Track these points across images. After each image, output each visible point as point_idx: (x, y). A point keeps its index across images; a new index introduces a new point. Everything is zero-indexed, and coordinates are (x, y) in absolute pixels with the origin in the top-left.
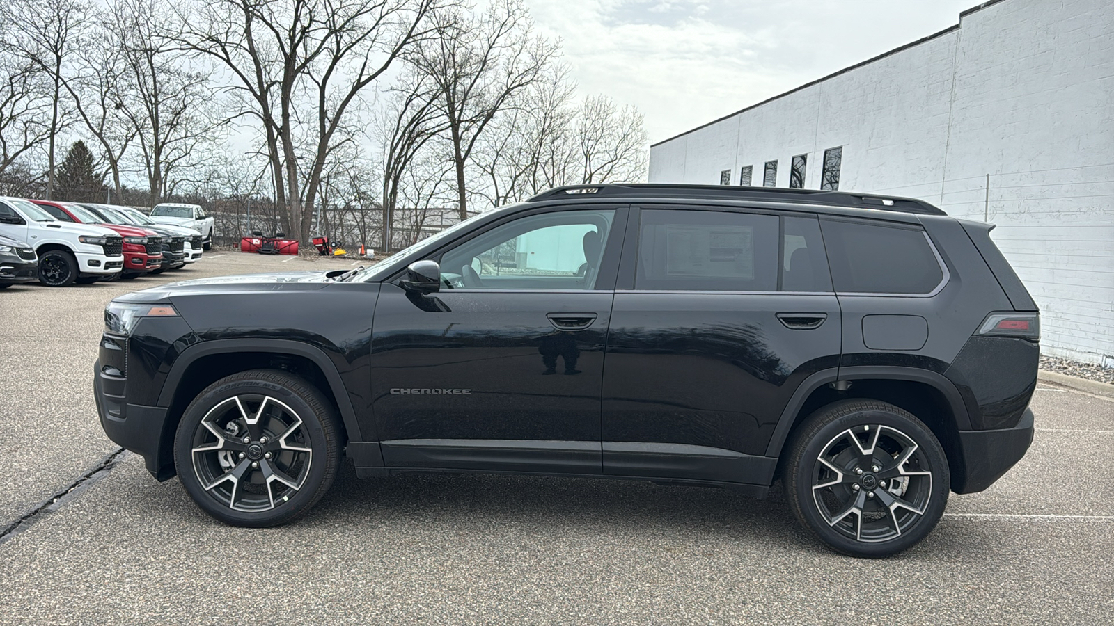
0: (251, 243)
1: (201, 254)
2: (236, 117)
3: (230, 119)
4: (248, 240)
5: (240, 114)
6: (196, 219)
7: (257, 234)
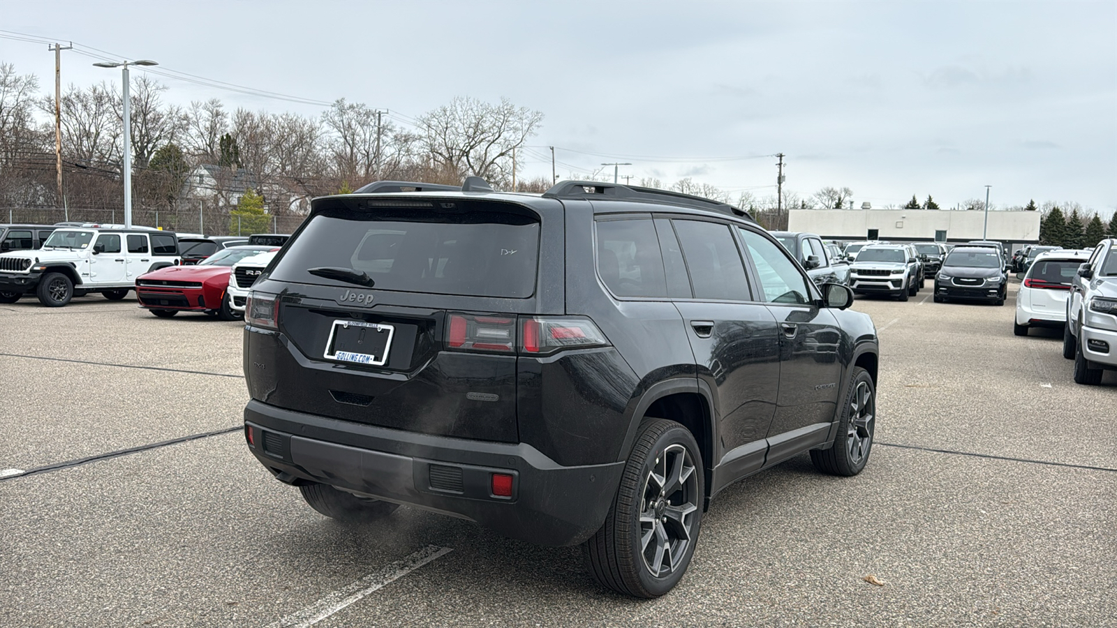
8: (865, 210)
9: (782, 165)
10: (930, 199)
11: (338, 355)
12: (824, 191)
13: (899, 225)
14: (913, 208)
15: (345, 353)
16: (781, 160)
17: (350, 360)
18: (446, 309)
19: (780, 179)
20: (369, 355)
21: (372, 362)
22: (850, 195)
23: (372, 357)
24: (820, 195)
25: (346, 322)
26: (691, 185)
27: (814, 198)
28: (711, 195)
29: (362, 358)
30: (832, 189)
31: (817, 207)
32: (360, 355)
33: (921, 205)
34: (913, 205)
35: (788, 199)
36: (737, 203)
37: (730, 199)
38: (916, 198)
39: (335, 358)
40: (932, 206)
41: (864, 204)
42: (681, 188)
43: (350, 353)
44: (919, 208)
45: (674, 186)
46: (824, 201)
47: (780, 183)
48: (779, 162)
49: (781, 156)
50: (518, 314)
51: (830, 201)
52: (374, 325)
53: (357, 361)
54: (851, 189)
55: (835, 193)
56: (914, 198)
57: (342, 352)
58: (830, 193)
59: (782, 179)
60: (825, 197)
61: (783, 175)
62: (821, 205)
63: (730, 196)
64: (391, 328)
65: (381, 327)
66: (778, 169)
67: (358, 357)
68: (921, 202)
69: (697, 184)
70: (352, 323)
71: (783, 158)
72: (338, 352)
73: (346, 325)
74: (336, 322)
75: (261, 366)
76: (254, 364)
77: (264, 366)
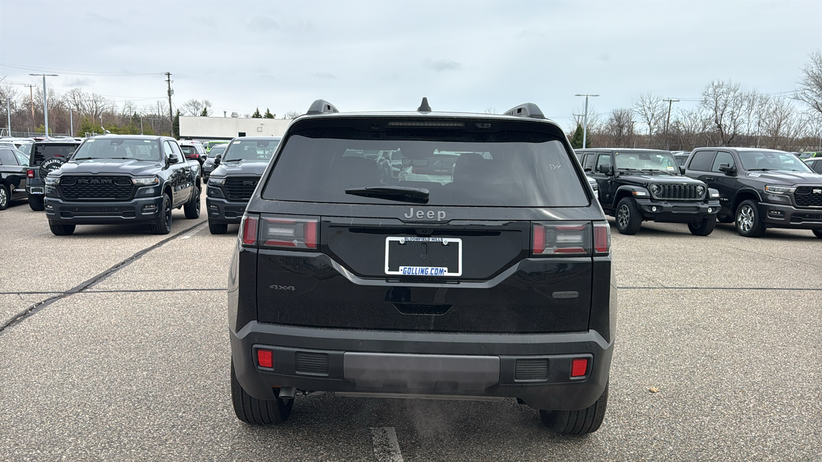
8: (235, 119)
9: (170, 82)
10: (268, 111)
11: (403, 271)
12: (190, 102)
13: (259, 130)
14: (257, 117)
15: (412, 267)
16: (169, 77)
17: (420, 274)
18: (530, 221)
19: (170, 93)
20: (442, 268)
21: (446, 274)
22: (210, 106)
23: (446, 269)
24: (188, 105)
25: (403, 238)
26: (81, 94)
27: (184, 108)
28: (99, 102)
29: (433, 271)
30: (196, 101)
31: (186, 114)
32: (430, 268)
33: (263, 115)
34: (257, 115)
35: (164, 107)
36: (121, 110)
37: (116, 106)
38: (259, 110)
39: (400, 273)
40: (269, 116)
41: (233, 114)
42: (72, 96)
43: (418, 268)
44: (261, 117)
45: (66, 95)
46: (191, 110)
47: (170, 96)
48: (168, 79)
49: (169, 74)
50: (592, 221)
51: (196, 110)
52: (438, 239)
53: (428, 274)
54: (210, 102)
55: (199, 104)
56: (257, 110)
57: (408, 267)
58: (195, 104)
59: (171, 92)
60: (192, 107)
61: (171, 89)
62: (189, 113)
63: (116, 104)
64: (459, 241)
65: (446, 240)
66: (168, 85)
68: (263, 113)
69: (87, 93)
70: (409, 239)
71: (170, 76)
72: (401, 268)
73: (399, 241)
74: (388, 239)
75: (288, 288)
76: (272, 287)
77: (293, 288)
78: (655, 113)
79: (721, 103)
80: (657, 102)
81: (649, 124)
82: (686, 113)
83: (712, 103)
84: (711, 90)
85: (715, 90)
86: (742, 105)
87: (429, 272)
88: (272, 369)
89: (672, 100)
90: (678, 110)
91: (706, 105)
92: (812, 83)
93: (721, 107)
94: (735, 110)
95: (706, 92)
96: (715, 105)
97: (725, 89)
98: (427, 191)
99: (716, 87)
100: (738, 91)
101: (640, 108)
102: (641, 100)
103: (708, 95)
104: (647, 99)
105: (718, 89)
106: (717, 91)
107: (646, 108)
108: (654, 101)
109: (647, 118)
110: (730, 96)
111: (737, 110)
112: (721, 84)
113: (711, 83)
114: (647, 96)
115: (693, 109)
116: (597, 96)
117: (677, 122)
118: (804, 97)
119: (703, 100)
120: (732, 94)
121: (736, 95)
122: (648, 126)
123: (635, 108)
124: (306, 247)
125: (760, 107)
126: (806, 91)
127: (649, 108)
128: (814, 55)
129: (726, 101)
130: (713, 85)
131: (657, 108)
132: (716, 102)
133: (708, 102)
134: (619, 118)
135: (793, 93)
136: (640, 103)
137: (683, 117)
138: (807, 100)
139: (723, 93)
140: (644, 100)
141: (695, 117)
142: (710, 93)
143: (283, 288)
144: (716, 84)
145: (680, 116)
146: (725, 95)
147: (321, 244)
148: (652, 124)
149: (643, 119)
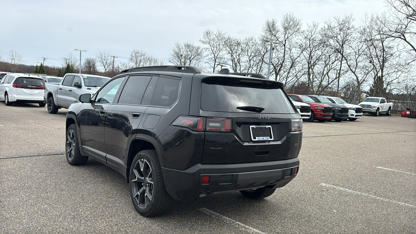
0: (406, 113)
1: (362, 115)
2: (411, 62)
3: (409, 63)
4: (405, 112)
5: (413, 61)
6: (380, 103)
7: (408, 110)
11: (257, 139)
15: (260, 137)
17: (263, 140)
21: (270, 139)
23: (269, 137)
29: (266, 138)
32: (265, 137)
39: (257, 140)
43: (261, 137)
52: (265, 126)
53: (265, 140)
57: (258, 137)
65: (267, 126)
67: (265, 138)
70: (257, 126)
72: (257, 138)
73: (254, 127)
74: (251, 127)
75: (219, 148)
76: (211, 148)
77: (221, 148)
78: (107, 62)
79: (138, 60)
80: (108, 56)
81: (105, 67)
82: (122, 64)
83: (134, 60)
84: (134, 54)
85: (135, 54)
86: (147, 62)
87: (265, 139)
88: (208, 184)
89: (115, 56)
90: (119, 62)
91: (132, 61)
92: (176, 56)
93: (138, 62)
94: (144, 64)
95: (132, 55)
96: (136, 61)
97: (140, 54)
98: (265, 108)
99: (136, 53)
100: (145, 56)
101: (100, 59)
102: (100, 55)
103: (133, 56)
104: (103, 55)
105: (137, 54)
106: (136, 55)
107: (103, 59)
108: (106, 56)
109: (103, 64)
110: (142, 58)
111: (145, 64)
112: (138, 52)
113: (134, 51)
114: (103, 54)
115: (125, 62)
116: (86, 51)
117: (118, 67)
118: (173, 62)
119: (131, 58)
120: (143, 57)
121: (144, 57)
122: (104, 68)
123: (97, 58)
124: (226, 131)
125: (154, 64)
126: (174, 59)
127: (104, 59)
128: (177, 44)
129: (141, 60)
130: (135, 52)
131: (108, 59)
132: (136, 60)
133: (133, 59)
134: (89, 63)
135: (169, 59)
136: (100, 57)
137: (121, 65)
138: (174, 63)
139: (139, 56)
140: (102, 55)
141: (126, 66)
142: (133, 55)
143: (217, 148)
144: (136, 51)
145: (120, 65)
146: (140, 57)
147: (233, 129)
148: (106, 67)
149: (102, 64)
